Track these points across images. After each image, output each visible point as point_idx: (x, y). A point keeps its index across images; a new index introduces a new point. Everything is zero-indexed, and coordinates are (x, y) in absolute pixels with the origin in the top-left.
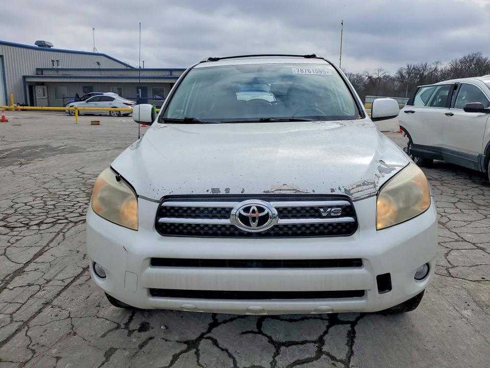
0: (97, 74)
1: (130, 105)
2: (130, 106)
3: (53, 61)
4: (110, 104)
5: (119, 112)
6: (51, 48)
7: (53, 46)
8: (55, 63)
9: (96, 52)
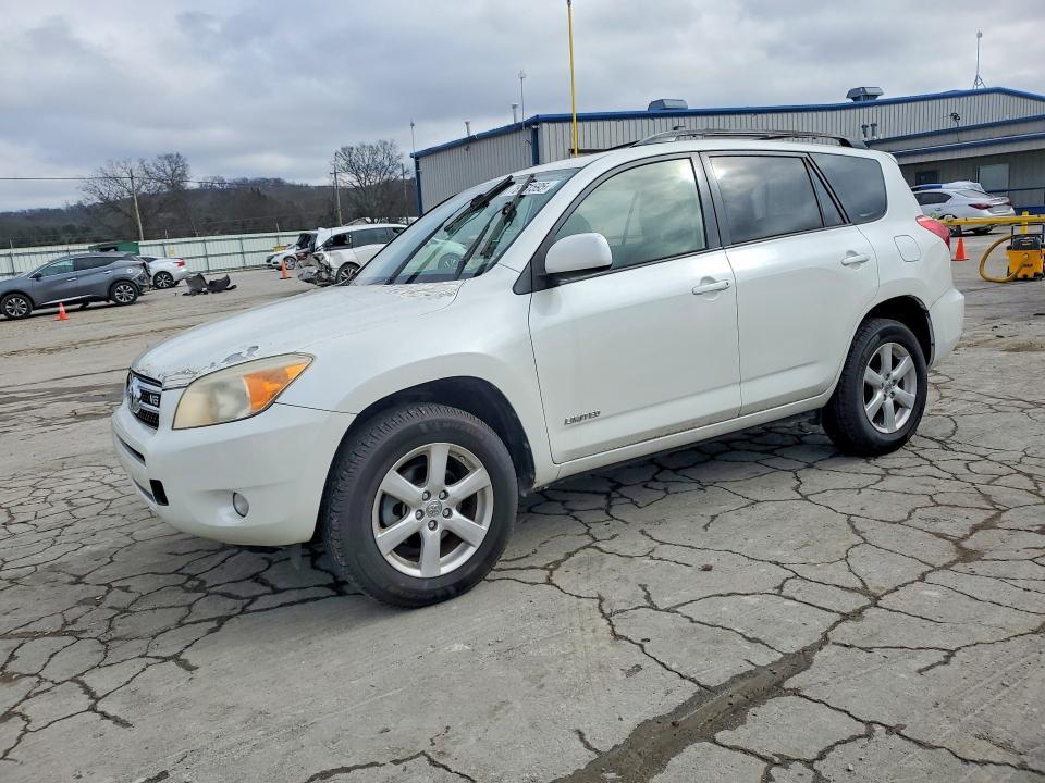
0: (951, 140)
1: (987, 207)
2: (986, 212)
3: (864, 127)
4: (939, 210)
5: (959, 226)
6: (879, 98)
7: (882, 94)
8: (869, 130)
9: (981, 87)
